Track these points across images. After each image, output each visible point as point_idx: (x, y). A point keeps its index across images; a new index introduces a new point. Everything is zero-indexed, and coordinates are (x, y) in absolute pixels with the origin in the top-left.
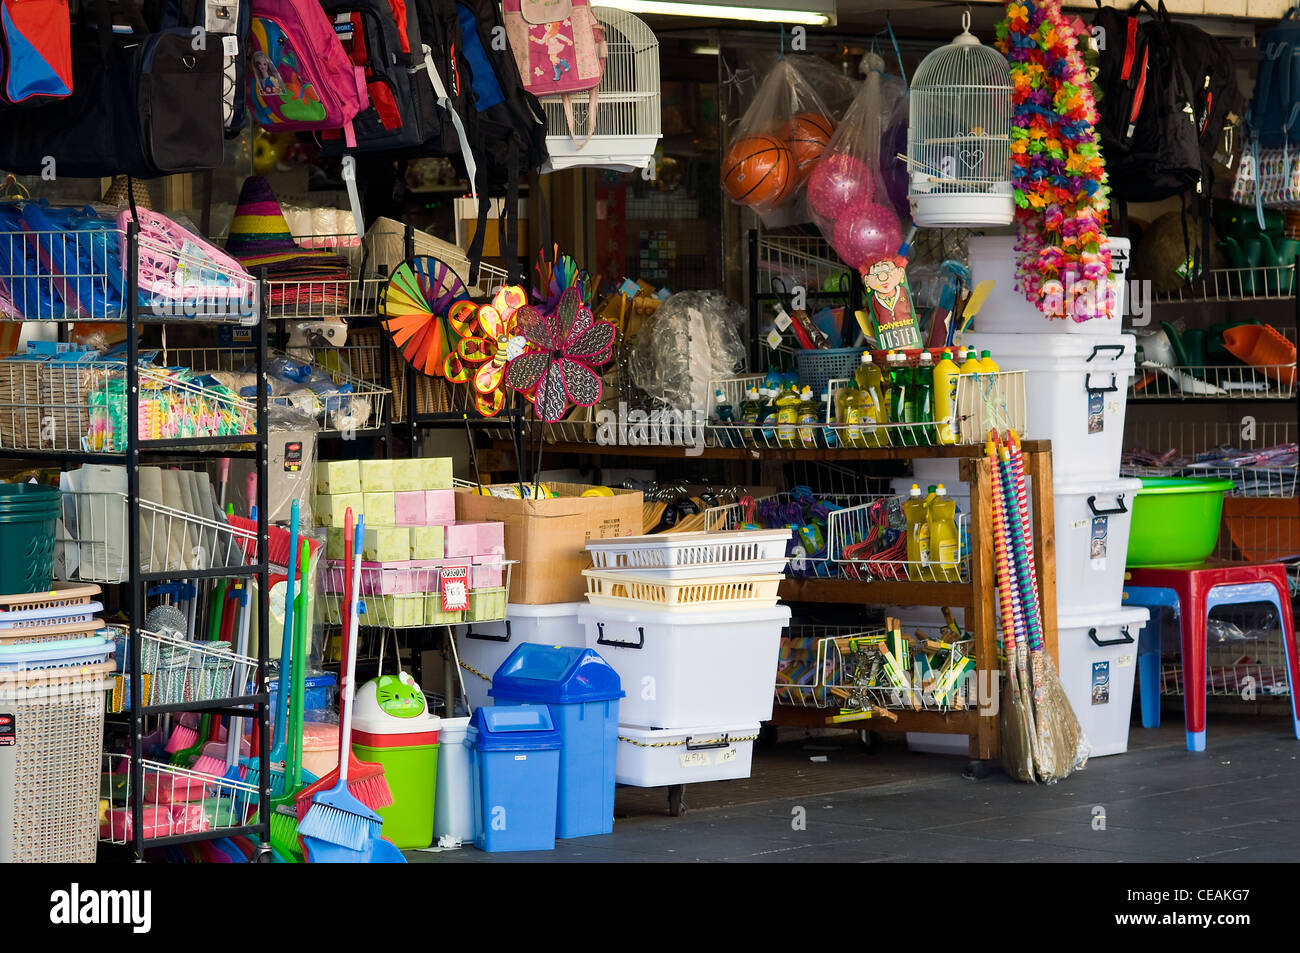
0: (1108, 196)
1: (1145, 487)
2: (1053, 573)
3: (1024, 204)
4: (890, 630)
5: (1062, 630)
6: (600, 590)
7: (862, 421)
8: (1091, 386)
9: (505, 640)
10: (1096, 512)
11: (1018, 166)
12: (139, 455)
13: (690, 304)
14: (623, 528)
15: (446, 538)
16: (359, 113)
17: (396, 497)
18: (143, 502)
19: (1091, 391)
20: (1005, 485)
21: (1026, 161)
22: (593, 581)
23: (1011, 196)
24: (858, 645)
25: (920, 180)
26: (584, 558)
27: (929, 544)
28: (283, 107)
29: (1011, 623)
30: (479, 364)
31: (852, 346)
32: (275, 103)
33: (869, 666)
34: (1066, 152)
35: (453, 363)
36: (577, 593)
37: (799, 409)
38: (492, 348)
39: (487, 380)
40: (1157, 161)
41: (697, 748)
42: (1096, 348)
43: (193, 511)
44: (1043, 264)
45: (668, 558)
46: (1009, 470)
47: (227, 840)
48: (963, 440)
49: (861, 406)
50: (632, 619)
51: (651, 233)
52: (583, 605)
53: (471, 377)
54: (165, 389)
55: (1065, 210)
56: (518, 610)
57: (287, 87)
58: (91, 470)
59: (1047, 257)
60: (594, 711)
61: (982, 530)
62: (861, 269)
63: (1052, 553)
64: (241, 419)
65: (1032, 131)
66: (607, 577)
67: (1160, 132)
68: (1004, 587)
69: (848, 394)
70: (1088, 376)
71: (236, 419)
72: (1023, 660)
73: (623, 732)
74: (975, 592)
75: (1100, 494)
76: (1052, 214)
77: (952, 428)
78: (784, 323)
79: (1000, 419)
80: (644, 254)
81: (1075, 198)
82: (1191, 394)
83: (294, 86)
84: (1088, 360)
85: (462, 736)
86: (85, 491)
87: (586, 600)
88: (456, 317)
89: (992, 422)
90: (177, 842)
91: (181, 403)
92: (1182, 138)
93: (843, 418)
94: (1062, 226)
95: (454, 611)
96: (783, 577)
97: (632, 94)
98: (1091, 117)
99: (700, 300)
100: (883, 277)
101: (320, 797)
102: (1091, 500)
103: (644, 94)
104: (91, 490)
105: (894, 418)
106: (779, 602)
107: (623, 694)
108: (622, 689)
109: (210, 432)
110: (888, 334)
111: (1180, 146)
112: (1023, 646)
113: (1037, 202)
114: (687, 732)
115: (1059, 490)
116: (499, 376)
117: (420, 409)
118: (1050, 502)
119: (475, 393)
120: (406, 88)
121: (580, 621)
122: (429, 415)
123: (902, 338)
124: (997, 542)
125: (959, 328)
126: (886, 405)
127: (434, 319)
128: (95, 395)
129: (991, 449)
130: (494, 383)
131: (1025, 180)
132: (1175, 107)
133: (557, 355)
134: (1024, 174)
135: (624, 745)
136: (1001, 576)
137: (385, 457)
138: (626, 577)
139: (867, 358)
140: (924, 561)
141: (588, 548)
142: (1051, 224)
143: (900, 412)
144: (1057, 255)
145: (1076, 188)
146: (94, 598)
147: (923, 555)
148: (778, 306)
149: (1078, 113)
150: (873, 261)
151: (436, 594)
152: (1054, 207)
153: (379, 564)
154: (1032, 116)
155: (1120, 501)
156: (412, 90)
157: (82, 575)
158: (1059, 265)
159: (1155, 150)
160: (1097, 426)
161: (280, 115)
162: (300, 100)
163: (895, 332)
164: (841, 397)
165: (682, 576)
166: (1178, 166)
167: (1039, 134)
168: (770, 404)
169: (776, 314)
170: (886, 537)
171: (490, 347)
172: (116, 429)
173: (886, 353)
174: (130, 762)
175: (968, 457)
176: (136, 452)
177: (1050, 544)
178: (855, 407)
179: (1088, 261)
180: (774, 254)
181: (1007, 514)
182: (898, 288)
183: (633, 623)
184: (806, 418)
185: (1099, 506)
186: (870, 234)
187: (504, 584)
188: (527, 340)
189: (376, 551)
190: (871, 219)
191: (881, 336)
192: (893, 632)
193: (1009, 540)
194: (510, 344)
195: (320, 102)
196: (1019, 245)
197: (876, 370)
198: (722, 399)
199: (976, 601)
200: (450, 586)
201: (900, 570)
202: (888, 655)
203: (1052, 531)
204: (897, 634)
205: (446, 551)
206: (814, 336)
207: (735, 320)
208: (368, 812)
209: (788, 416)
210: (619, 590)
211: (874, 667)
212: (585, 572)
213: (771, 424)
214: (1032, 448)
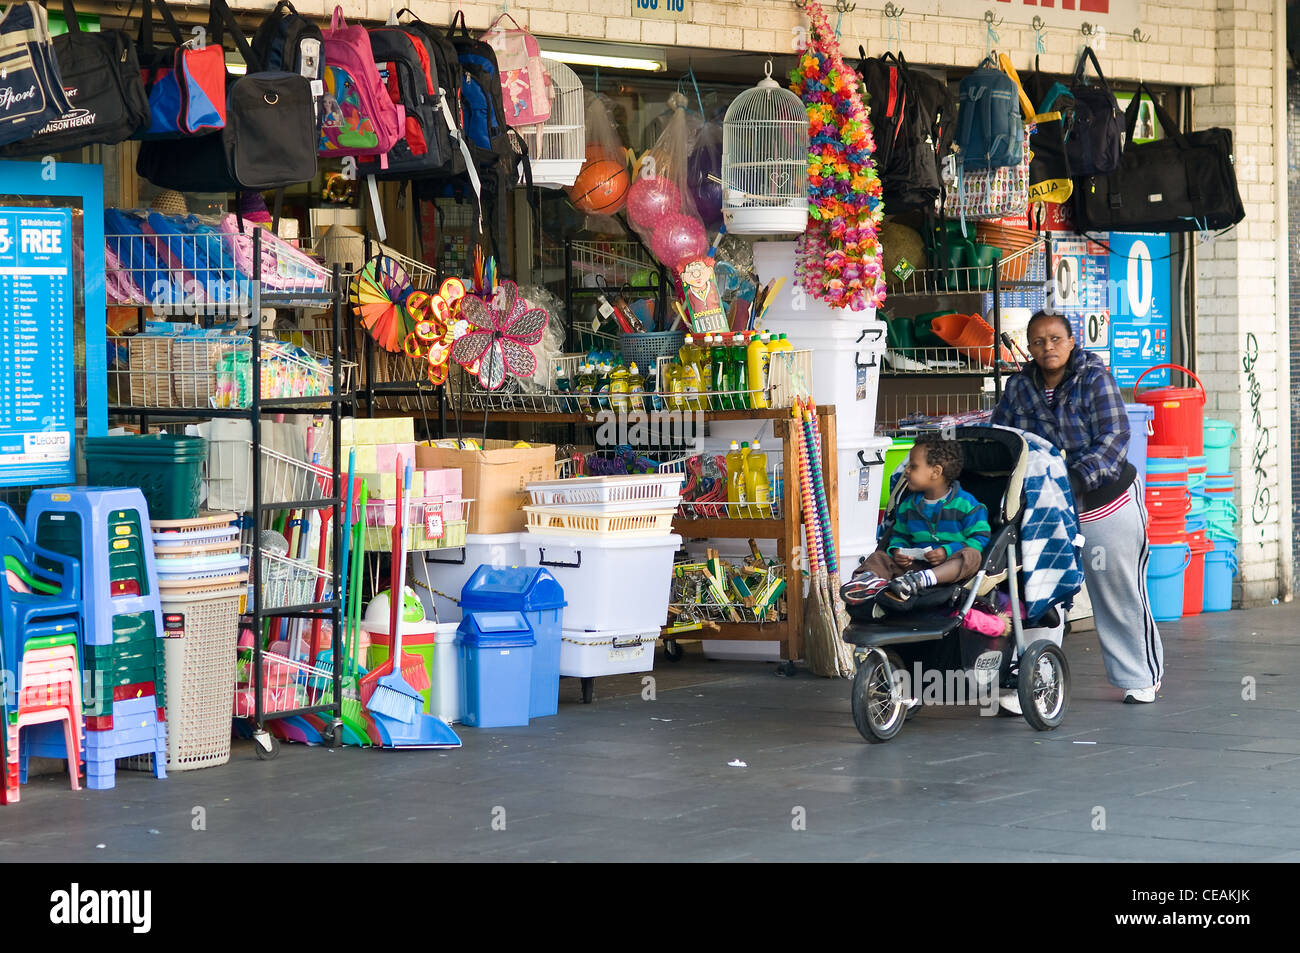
0: (882, 211)
1: (894, 444)
2: (837, 512)
3: (817, 216)
4: (710, 558)
5: (843, 557)
6: (539, 522)
7: (685, 390)
8: (860, 363)
9: (461, 563)
10: (865, 463)
11: (813, 186)
12: (260, 411)
13: (527, 297)
14: (544, 474)
15: (425, 480)
16: (398, 141)
17: (378, 449)
18: (264, 448)
19: (860, 366)
20: (807, 441)
21: (819, 182)
22: (533, 515)
23: (807, 209)
24: (683, 571)
25: (735, 196)
26: (524, 497)
27: (745, 488)
28: (339, 137)
29: (815, 551)
30: (431, 343)
31: (669, 330)
32: (335, 133)
33: (694, 587)
34: (852, 175)
35: (411, 342)
36: (520, 526)
37: (630, 380)
38: (442, 330)
39: (437, 355)
40: (908, 182)
41: (620, 646)
42: (864, 332)
43: (291, 453)
44: (828, 265)
45: (602, 495)
46: (811, 429)
47: (300, 718)
48: (773, 404)
49: (685, 378)
50: (572, 544)
51: (453, 238)
52: (525, 534)
53: (425, 352)
54: (274, 358)
55: (848, 221)
56: (474, 539)
57: (347, 121)
58: (221, 423)
59: (831, 259)
60: (547, 615)
61: (792, 477)
62: (678, 268)
63: (836, 497)
64: (321, 383)
65: (824, 157)
66: (547, 513)
67: (910, 159)
68: (809, 522)
69: (674, 369)
70: (858, 354)
71: (317, 383)
72: (825, 580)
73: (565, 634)
74: (787, 526)
75: (867, 449)
76: (837, 224)
77: (764, 396)
78: (607, 312)
79: (802, 388)
80: (448, 256)
81: (856, 210)
82: (903, 370)
83: (353, 120)
84: (858, 342)
85: (451, 637)
86: (214, 439)
87: (526, 530)
88: (412, 304)
89: (796, 390)
90: (281, 716)
91: (283, 370)
92: (927, 163)
93: (669, 388)
94: (845, 235)
95: (432, 538)
96: (676, 511)
97: (560, 127)
98: (871, 147)
99: (533, 294)
100: (696, 274)
101: (383, 681)
102: (861, 454)
103: (569, 127)
104: (219, 439)
105: (714, 387)
106: (672, 532)
107: (566, 604)
108: (565, 599)
109: (301, 393)
110: (702, 321)
111: (925, 170)
112: (825, 569)
113: (827, 215)
114: (613, 634)
115: (840, 445)
116: (447, 351)
117: (379, 379)
118: (835, 454)
119: (428, 365)
120: (431, 123)
121: (522, 548)
122: (384, 384)
123: (712, 323)
124: (803, 486)
125: (758, 316)
126: (705, 377)
127: (392, 306)
128: (223, 365)
129: (797, 412)
130: (443, 358)
131: (818, 197)
132: (921, 138)
133: (498, 335)
134: (817, 192)
135: (565, 645)
136: (806, 514)
137: (369, 417)
138: (561, 511)
139: (689, 339)
140: (742, 503)
141: (528, 489)
142: (835, 231)
143: (719, 383)
144: (841, 258)
145: (857, 205)
146: (232, 523)
147: (741, 497)
148: (602, 298)
149: (861, 143)
150: (688, 261)
151: (422, 526)
152: (839, 219)
153: (383, 501)
154: (824, 146)
155: (878, 455)
156: (435, 124)
157: (210, 506)
158: (842, 265)
159: (906, 172)
160: (862, 395)
161: (337, 143)
162: (357, 131)
163: (707, 319)
164: (667, 371)
165: (615, 509)
166: (924, 186)
167: (830, 160)
168: (605, 377)
169: (600, 304)
170: (704, 483)
171: (440, 328)
172: (242, 390)
173: (704, 335)
174: (253, 653)
175: (781, 420)
176: (260, 408)
177: (835, 488)
178: (679, 379)
179: (868, 262)
180: (588, 256)
181: (810, 464)
182: (709, 283)
183: (573, 548)
184: (635, 388)
185: (866, 459)
186: (683, 239)
187: (464, 518)
188: (469, 323)
189: (379, 491)
190: (685, 227)
191: (696, 322)
192: (713, 560)
193: (812, 485)
194: (456, 326)
195: (375, 132)
196: (802, 248)
197: (698, 349)
198: (561, 373)
199: (787, 534)
200: (431, 518)
201: (722, 510)
202: (712, 578)
203: (836, 479)
204: (717, 561)
205: (425, 491)
206: (633, 323)
207: (556, 310)
208: (414, 693)
209: (619, 386)
210: (557, 522)
211: (698, 588)
212: (525, 508)
213: (604, 394)
214: (824, 412)
